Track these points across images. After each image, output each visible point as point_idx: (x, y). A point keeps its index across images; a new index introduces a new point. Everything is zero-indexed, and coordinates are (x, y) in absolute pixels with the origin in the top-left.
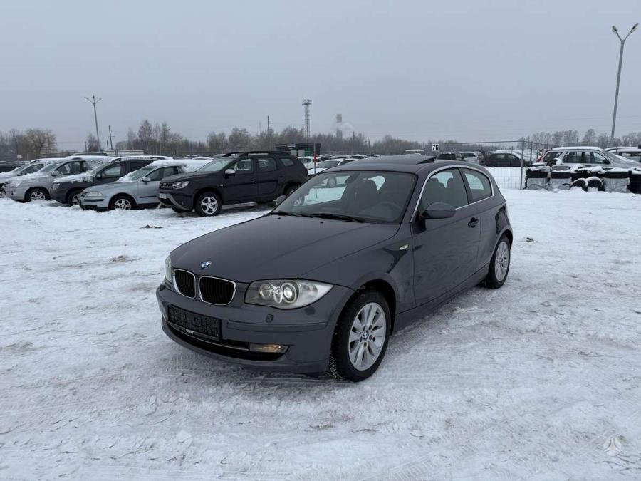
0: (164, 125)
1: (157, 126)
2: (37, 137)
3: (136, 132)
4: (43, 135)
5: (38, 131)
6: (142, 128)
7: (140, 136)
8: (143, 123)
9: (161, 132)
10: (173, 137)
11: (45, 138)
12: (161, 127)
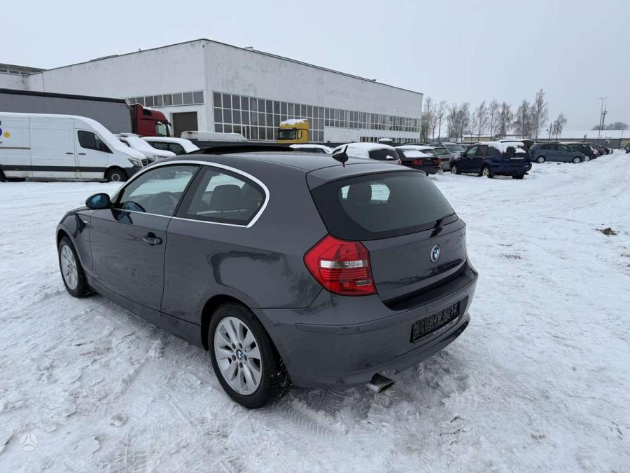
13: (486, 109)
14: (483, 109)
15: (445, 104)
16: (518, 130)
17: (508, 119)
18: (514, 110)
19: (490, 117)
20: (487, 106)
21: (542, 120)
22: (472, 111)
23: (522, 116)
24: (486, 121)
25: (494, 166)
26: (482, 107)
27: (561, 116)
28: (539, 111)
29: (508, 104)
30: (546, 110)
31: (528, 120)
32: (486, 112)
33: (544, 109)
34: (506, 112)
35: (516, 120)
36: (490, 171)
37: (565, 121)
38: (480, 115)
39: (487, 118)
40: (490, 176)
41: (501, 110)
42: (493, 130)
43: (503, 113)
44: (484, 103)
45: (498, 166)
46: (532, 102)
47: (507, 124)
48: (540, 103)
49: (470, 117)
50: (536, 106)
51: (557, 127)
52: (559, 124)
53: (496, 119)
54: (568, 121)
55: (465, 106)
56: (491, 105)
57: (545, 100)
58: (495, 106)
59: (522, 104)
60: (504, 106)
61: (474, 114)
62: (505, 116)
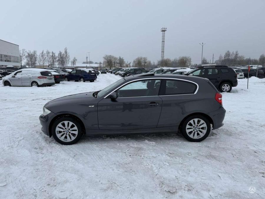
0: (237, 52)
1: (233, 53)
2: (185, 59)
3: (223, 56)
4: (187, 58)
5: (186, 57)
6: (226, 54)
7: (225, 57)
8: (226, 52)
9: (234, 55)
10: (240, 57)
11: (187, 60)
12: (235, 53)
13: (44, 54)
14: (43, 54)
15: (25, 50)
16: (59, 63)
17: (55, 58)
18: (57, 55)
19: (47, 57)
20: (45, 52)
21: (68, 59)
22: (38, 54)
23: (60, 57)
24: (45, 59)
25: (85, 78)
26: (42, 53)
27: (75, 58)
28: (66, 56)
29: (54, 52)
30: (69, 55)
31: (62, 59)
32: (45, 55)
33: (68, 55)
34: (54, 55)
35: (58, 59)
36: (84, 79)
37: (76, 60)
38: (42, 56)
39: (46, 58)
40: (84, 81)
41: (51, 54)
42: (49, 63)
43: (52, 56)
44: (43, 51)
45: (87, 77)
46: (63, 52)
47: (55, 60)
48: (66, 52)
49: (38, 57)
50: (65, 53)
51: (74, 62)
52: (74, 61)
53: (50, 58)
54: (77, 60)
55: (35, 52)
56: (46, 52)
57: (68, 51)
58: (48, 53)
59: (59, 53)
60: (53, 53)
61: (39, 55)
62: (53, 57)
